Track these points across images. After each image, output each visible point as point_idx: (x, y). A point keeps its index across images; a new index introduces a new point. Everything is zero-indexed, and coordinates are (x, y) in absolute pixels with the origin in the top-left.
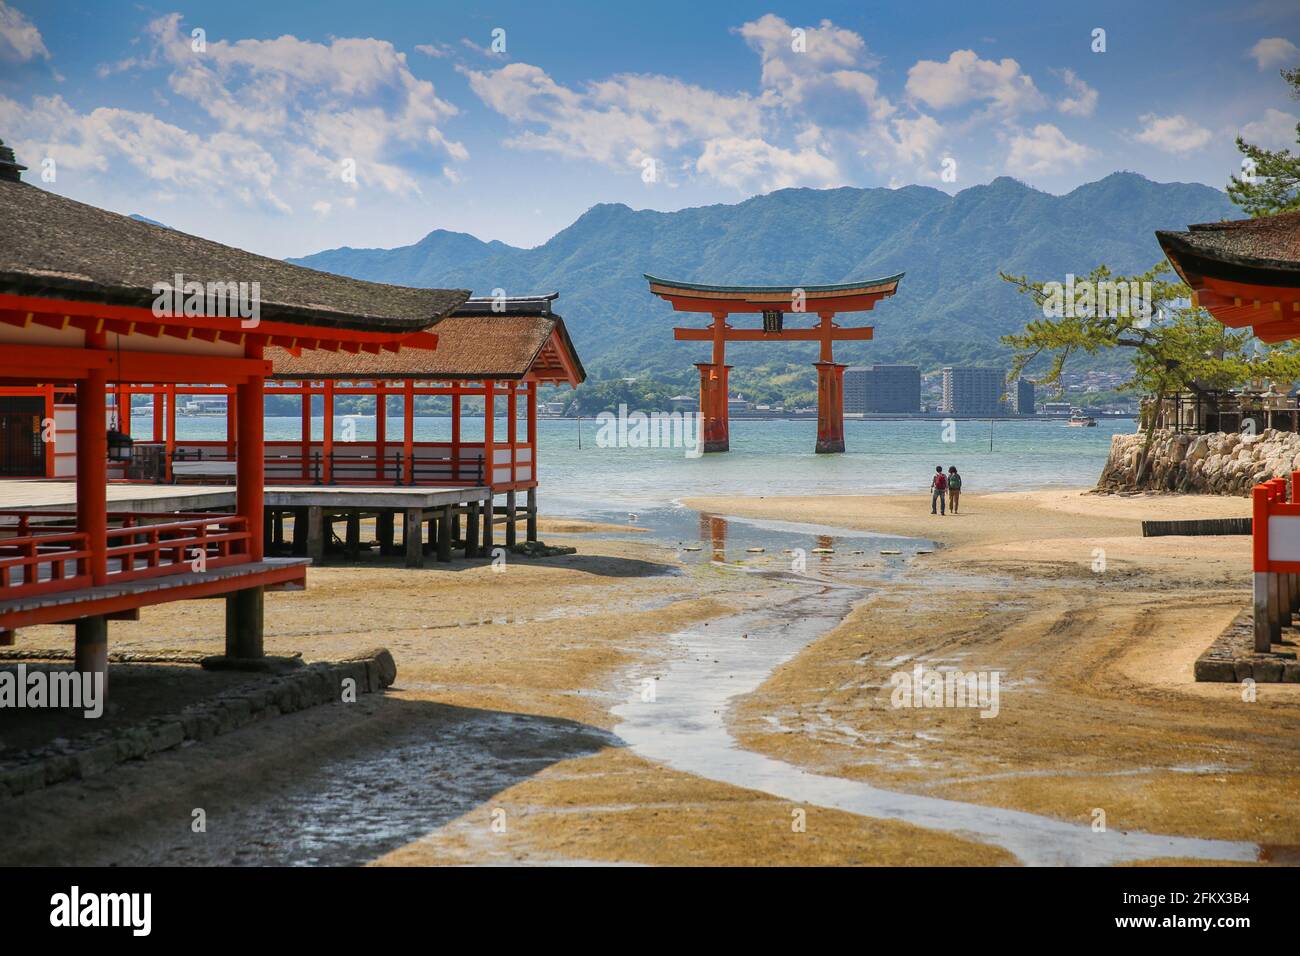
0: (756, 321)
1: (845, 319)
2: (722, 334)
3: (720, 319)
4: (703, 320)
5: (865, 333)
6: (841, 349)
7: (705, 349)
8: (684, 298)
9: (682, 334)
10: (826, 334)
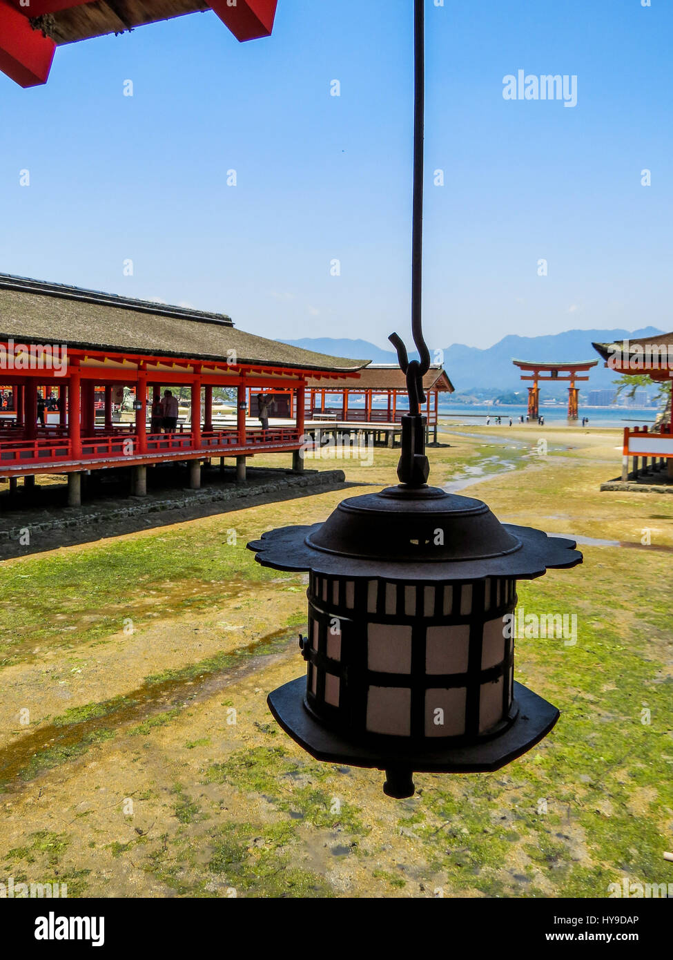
0: (548, 374)
1: (578, 374)
2: (536, 378)
3: (536, 373)
4: (531, 373)
5: (586, 378)
6: (578, 384)
7: (531, 383)
8: (524, 366)
9: (523, 378)
10: (573, 378)
